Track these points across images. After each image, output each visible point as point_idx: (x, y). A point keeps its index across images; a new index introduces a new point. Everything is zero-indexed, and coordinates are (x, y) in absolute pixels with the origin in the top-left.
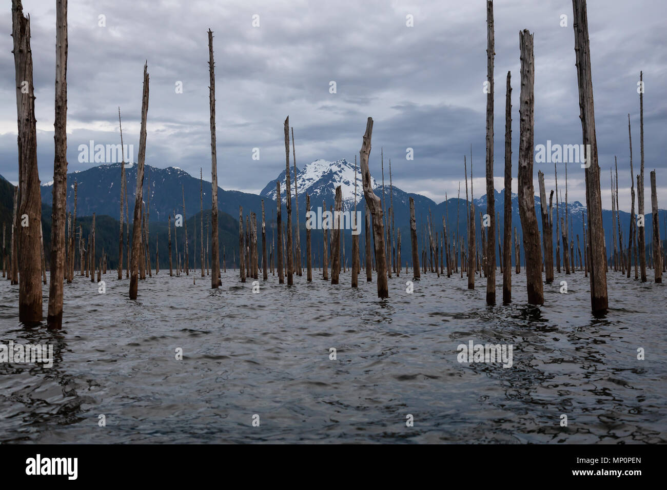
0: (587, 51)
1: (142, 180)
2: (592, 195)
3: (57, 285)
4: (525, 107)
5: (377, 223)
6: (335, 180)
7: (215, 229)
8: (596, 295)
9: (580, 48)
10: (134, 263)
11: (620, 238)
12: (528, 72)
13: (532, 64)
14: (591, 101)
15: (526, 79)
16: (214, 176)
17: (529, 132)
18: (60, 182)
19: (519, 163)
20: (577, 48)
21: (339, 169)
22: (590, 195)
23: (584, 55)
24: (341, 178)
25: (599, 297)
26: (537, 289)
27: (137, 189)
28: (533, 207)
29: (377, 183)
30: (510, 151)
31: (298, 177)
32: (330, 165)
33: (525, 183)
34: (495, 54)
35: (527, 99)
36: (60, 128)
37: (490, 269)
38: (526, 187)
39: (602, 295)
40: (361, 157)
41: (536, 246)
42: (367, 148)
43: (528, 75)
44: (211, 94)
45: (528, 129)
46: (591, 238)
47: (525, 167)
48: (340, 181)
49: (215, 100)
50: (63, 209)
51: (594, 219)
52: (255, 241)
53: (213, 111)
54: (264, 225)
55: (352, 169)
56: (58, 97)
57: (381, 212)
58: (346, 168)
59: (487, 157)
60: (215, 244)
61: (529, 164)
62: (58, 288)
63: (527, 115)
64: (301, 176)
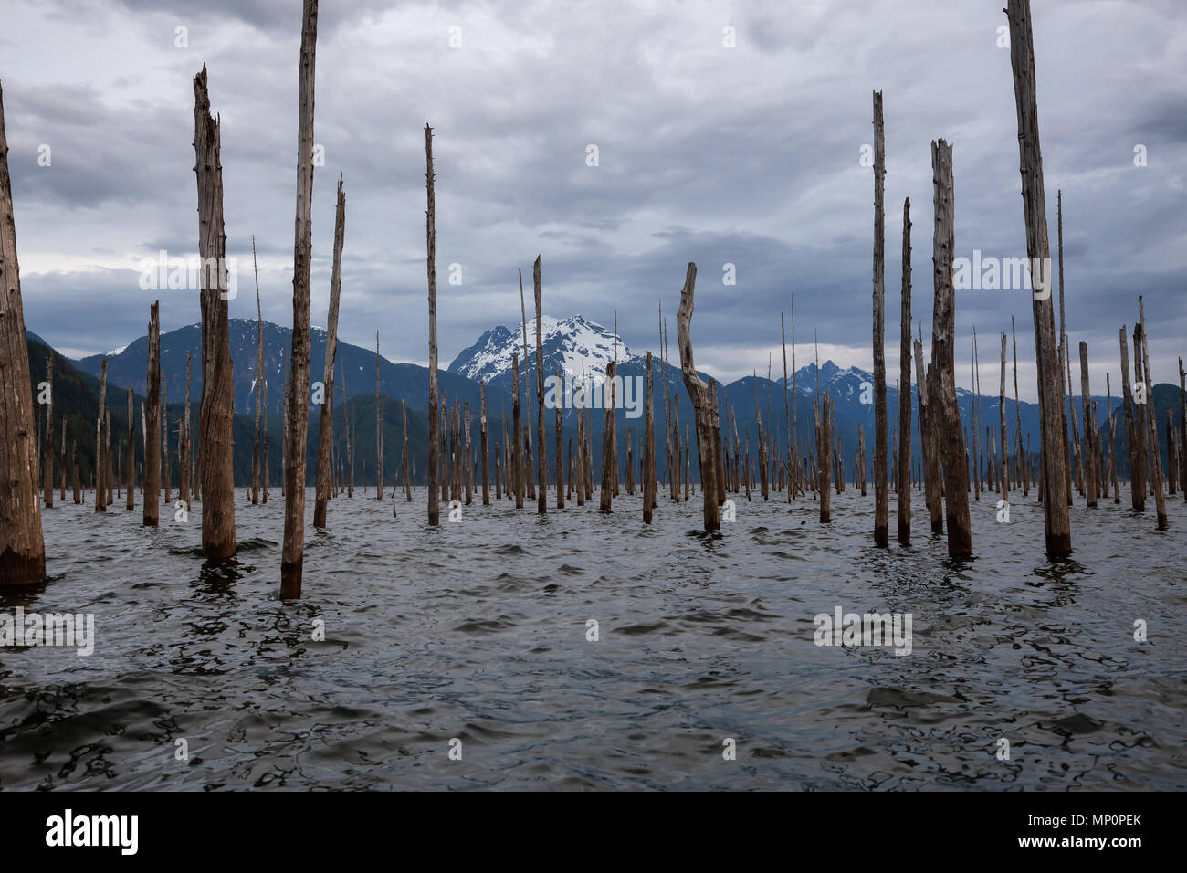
0: (1039, 173)
1: (334, 355)
2: (1047, 384)
3: (296, 518)
4: (941, 253)
5: (703, 421)
6: (564, 348)
7: (434, 428)
8: (1054, 531)
9: (1028, 169)
10: (321, 480)
11: (1021, 441)
12: (946, 201)
13: (951, 189)
14: (1046, 247)
15: (942, 211)
16: (433, 347)
17: (948, 289)
18: (301, 366)
19: (934, 335)
20: (1024, 169)
21: (572, 331)
22: (1045, 383)
23: (1035, 179)
24: (575, 345)
25: (1059, 534)
26: (962, 521)
27: (326, 368)
28: (956, 401)
29: (631, 352)
30: (910, 314)
31: (507, 342)
32: (558, 324)
33: (944, 365)
34: (885, 172)
35: (944, 240)
36: (302, 287)
37: (880, 491)
38: (945, 371)
39: (1063, 530)
40: (679, 322)
41: (960, 458)
42: (688, 309)
43: (945, 205)
44: (428, 221)
45: (947, 286)
46: (1045, 448)
47: (942, 340)
48: (573, 350)
49: (434, 232)
50: (304, 405)
51: (1050, 420)
52: (468, 445)
53: (431, 247)
54: (484, 420)
55: (592, 330)
56: (299, 240)
57: (710, 405)
58: (582, 329)
59: (874, 324)
60: (433, 450)
61: (948, 337)
62: (298, 521)
63: (945, 265)
64: (512, 341)
